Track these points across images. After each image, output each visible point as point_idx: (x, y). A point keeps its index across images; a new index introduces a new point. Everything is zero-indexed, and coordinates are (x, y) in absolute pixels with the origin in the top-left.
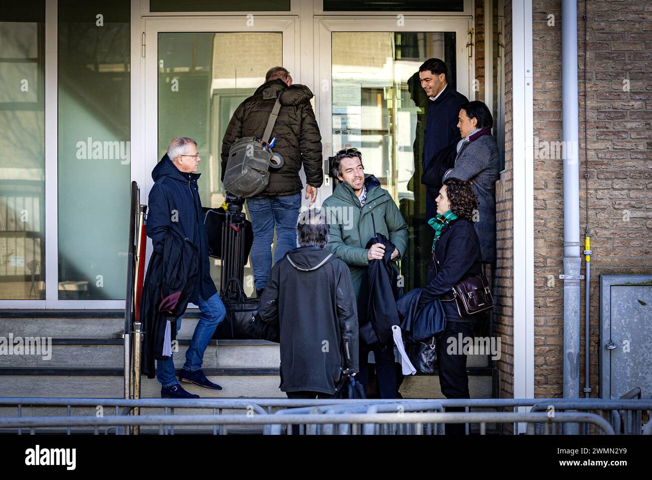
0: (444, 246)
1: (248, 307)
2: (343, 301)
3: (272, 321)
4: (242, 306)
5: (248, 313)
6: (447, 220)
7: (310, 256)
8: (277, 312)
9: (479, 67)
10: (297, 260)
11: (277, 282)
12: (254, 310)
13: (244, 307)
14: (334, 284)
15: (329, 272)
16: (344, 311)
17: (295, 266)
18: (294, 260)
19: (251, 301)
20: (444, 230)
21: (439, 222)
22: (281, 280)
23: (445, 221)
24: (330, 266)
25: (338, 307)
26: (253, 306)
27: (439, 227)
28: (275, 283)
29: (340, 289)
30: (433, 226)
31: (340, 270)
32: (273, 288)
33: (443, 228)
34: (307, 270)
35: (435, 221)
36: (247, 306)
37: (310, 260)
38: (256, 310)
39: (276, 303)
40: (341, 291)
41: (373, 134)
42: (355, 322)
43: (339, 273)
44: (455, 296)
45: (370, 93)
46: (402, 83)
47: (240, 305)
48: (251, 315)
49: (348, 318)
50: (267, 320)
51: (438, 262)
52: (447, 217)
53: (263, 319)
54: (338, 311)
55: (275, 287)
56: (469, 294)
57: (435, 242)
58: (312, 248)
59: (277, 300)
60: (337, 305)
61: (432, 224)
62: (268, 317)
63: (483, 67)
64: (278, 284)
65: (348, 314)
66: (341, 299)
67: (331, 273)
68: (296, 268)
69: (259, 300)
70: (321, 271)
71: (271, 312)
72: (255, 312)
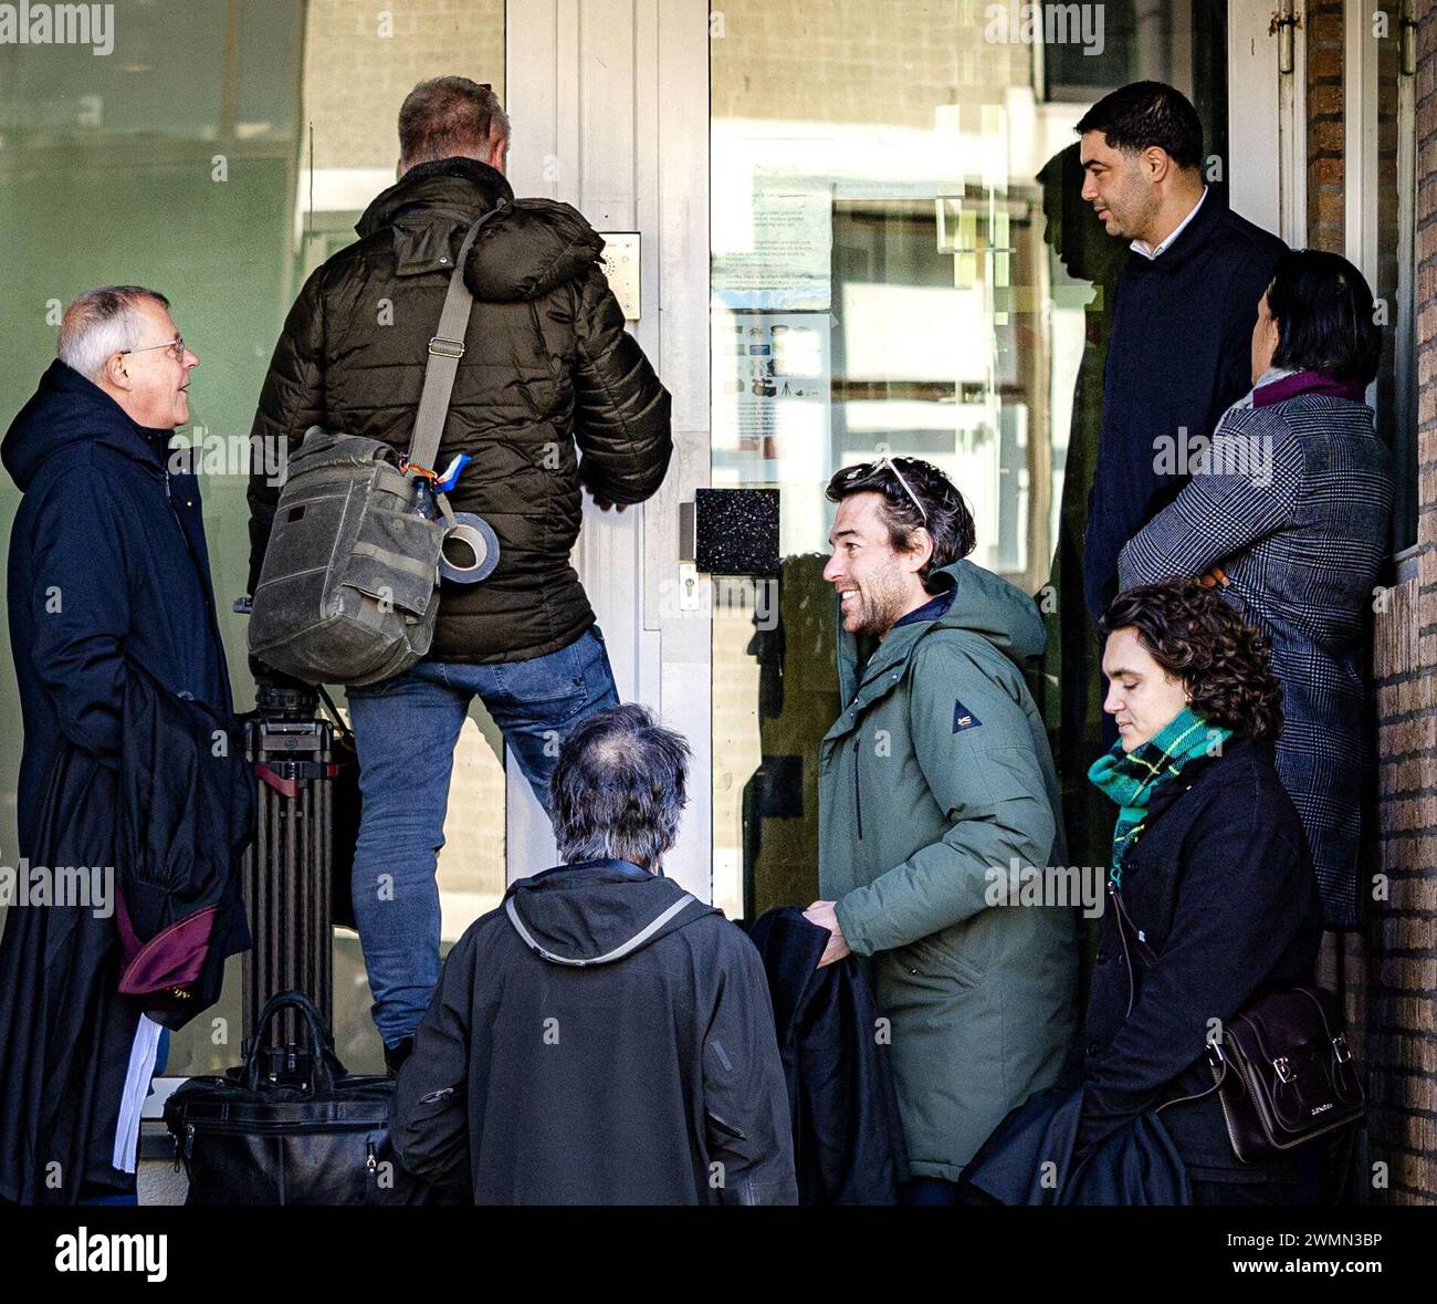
0: (1171, 868)
1: (351, 1114)
2: (731, 1097)
3: (445, 1176)
4: (324, 1114)
5: (350, 1138)
6: (1170, 761)
7: (598, 904)
8: (461, 1141)
9: (1322, 117)
10: (541, 923)
11: (462, 1010)
12: (374, 1127)
13: (331, 1113)
14: (692, 1023)
15: (674, 973)
16: (737, 1135)
17: (532, 943)
18: (533, 918)
19: (367, 1090)
20: (1163, 801)
21: (1138, 773)
22: (481, 1001)
23: (1163, 769)
24: (679, 948)
25: (708, 1120)
26: (371, 1109)
27: (1138, 790)
28: (455, 1014)
29: (717, 1045)
30: (1111, 791)
31: (723, 965)
32: (442, 1035)
33: (1155, 796)
34: (582, 962)
35: (1122, 771)
36: (345, 1111)
37: (595, 920)
38: (384, 1126)
39: (458, 1101)
40: (721, 1053)
41: (894, 397)
42: (782, 1184)
43: (717, 979)
44: (1218, 1078)
45: (880, 232)
46: (1010, 188)
47: (317, 1108)
48: (362, 1149)
49: (755, 1164)
50: (421, 1171)
51: (1141, 936)
52: (1171, 750)
53: (408, 1168)
54: (710, 1138)
55: (456, 1033)
56: (1279, 1066)
57: (1120, 853)
58: (610, 872)
59: (461, 1086)
60: (706, 1110)
61: (1106, 783)
62: (425, 1161)
63: (1339, 117)
64: (465, 1022)
65: (751, 1147)
66: (725, 1088)
67: (681, 976)
68: (536, 952)
69: (392, 1084)
70: (641, 966)
71: (437, 1140)
72: (379, 1136)
